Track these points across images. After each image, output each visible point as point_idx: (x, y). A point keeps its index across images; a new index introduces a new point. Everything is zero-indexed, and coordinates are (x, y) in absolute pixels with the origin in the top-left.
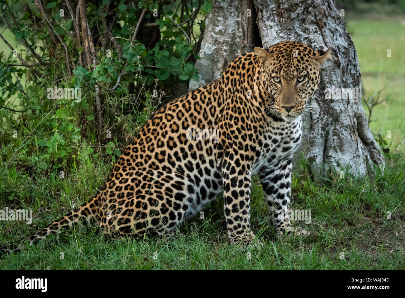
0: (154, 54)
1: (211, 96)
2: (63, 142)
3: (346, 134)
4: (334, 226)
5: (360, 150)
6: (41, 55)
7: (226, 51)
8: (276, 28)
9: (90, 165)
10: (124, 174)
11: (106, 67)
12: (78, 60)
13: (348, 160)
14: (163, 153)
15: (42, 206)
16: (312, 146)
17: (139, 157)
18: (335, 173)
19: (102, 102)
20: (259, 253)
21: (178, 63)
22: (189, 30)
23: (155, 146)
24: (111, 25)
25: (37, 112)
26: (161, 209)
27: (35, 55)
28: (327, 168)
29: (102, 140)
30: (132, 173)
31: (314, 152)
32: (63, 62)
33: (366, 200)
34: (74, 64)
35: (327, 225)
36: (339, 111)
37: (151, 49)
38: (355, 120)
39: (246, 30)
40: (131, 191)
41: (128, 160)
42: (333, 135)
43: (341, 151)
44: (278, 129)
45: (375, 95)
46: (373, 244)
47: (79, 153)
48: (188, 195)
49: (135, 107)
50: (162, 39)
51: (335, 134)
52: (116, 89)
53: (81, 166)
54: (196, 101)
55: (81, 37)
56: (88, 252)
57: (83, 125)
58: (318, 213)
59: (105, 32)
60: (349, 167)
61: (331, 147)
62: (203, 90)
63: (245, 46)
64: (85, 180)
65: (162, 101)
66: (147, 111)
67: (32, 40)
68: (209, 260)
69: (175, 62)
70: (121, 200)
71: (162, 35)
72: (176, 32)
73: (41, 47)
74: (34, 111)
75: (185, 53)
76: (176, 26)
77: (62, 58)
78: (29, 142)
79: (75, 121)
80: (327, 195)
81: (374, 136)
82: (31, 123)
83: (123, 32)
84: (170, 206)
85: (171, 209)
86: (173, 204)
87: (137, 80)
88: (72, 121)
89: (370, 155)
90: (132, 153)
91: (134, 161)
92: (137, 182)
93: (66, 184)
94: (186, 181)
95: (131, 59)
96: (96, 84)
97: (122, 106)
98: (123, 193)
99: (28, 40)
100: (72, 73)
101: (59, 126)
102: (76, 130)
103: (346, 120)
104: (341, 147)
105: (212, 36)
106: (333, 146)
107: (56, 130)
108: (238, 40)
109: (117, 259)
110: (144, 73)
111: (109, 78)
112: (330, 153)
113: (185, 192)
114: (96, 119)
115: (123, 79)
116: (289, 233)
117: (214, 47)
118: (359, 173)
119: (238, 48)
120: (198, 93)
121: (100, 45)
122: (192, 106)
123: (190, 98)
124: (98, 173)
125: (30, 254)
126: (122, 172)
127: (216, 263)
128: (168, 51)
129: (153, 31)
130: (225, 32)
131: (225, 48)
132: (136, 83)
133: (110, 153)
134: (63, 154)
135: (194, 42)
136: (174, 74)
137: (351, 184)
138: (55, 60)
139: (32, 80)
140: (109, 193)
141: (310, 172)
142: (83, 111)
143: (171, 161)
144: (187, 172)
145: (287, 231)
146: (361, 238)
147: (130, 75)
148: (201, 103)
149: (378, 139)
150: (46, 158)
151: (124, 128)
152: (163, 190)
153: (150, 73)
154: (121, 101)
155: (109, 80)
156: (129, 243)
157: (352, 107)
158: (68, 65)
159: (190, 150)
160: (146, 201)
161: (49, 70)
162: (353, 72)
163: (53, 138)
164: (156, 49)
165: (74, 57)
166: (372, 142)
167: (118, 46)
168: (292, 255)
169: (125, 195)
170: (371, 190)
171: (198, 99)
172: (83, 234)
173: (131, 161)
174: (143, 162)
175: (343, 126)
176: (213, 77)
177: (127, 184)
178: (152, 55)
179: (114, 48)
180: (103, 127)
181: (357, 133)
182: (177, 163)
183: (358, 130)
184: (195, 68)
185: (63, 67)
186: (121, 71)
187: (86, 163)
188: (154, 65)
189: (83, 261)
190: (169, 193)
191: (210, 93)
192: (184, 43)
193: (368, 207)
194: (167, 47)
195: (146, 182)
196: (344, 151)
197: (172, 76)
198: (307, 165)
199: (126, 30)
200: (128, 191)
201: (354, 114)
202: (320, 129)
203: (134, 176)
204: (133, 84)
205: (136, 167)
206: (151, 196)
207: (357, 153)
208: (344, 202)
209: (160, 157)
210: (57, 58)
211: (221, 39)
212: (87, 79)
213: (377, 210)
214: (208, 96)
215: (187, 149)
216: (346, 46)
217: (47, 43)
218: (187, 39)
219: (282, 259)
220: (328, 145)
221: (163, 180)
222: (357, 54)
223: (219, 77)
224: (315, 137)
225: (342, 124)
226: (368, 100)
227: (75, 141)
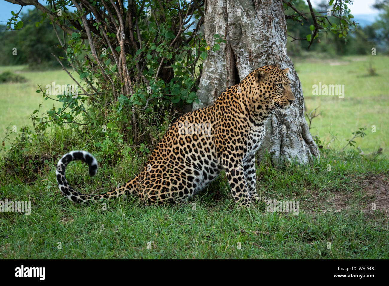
0: (170, 86)
1: (206, 115)
2: (112, 144)
3: (294, 137)
4: (288, 196)
5: (304, 147)
6: (97, 88)
7: (216, 84)
8: (249, 69)
9: (129, 159)
10: (156, 162)
11: (139, 95)
12: (120, 90)
13: (296, 153)
14: (177, 148)
15: (98, 186)
16: (273, 145)
17: (164, 150)
18: (288, 162)
19: (136, 118)
20: (239, 214)
21: (186, 92)
22: (192, 70)
23: (172, 143)
24: (142, 68)
25: (95, 125)
26: (179, 187)
27: (93, 88)
28: (282, 159)
29: (136, 142)
30: (161, 162)
31: (274, 148)
32: (111, 92)
33: (308, 179)
34: (118, 94)
35: (283, 196)
36: (290, 122)
37: (168, 83)
38: (300, 127)
39: (229, 70)
40: (160, 174)
41: (158, 153)
42: (286, 138)
43: (291, 147)
44: (256, 131)
45: (313, 111)
46: (312, 207)
47: (122, 151)
48: (195, 177)
49: (158, 121)
50: (175, 76)
51: (287, 137)
52: (145, 109)
53: (123, 159)
54: (196, 117)
55: (122, 76)
56: (128, 215)
57: (124, 133)
58: (277, 188)
59: (138, 72)
60: (297, 158)
61: (285, 145)
62: (201, 111)
63: (228, 81)
64: (126, 168)
65: (175, 116)
66: (165, 123)
67: (91, 78)
68: (207, 219)
69: (183, 91)
70: (153, 179)
71: (175, 74)
72: (184, 72)
73: (97, 83)
74: (92, 124)
75: (190, 85)
76: (184, 68)
77: (110, 90)
78: (89, 144)
79: (119, 131)
80: (283, 176)
81: (313, 138)
82: (91, 132)
83: (149, 72)
84: (185, 185)
85: (186, 186)
86: (186, 183)
87: (159, 103)
88: (117, 130)
89: (310, 150)
90: (159, 148)
91: (161, 153)
92: (163, 168)
93: (114, 171)
94: (192, 168)
95: (155, 90)
96: (133, 106)
97: (150, 120)
98: (155, 175)
99: (88, 78)
100: (117, 99)
101: (108, 134)
102: (120, 136)
103: (294, 128)
104: (291, 145)
105: (207, 74)
106: (286, 144)
107: (107, 136)
108: (224, 76)
109: (147, 219)
110: (164, 99)
111: (141, 102)
112: (285, 149)
113: (193, 175)
114: (133, 129)
115: (150, 103)
116: (258, 201)
117: (209, 81)
118: (303, 162)
119: (224, 82)
120: (198, 112)
121: (135, 81)
122: (194, 119)
123: (193, 115)
124: (135, 163)
125: (91, 216)
126: (155, 161)
127: (212, 221)
128: (179, 84)
129: (169, 71)
130: (216, 71)
131: (216, 82)
132: (158, 105)
133: (142, 150)
134: (112, 151)
135: (196, 78)
136: (183, 99)
137: (298, 169)
138: (106, 91)
139: (91, 104)
140: (145, 174)
141: (272, 161)
142: (124, 124)
143: (183, 153)
144: (192, 161)
145: (257, 200)
146: (305, 204)
147: (154, 100)
148: (199, 119)
149: (315, 139)
150: (101, 154)
151: (151, 134)
152: (180, 174)
153: (167, 99)
154: (149, 117)
155: (141, 104)
156: (155, 209)
157: (298, 119)
158: (114, 94)
159: (193, 147)
160: (169, 181)
161: (102, 97)
162: (299, 96)
163: (105, 141)
164: (171, 83)
165: (118, 89)
166: (312, 142)
167: (146, 81)
168: (260, 215)
169: (156, 176)
170: (311, 173)
171: (198, 116)
172: (125, 203)
173: (160, 154)
174: (167, 154)
175: (292, 131)
176: (208, 101)
177: (157, 169)
178: (168, 87)
179: (144, 83)
180: (137, 134)
181: (301, 136)
182: (186, 155)
183: (302, 134)
184: (197, 95)
185: (111, 95)
186: (148, 98)
187: (127, 157)
188: (170, 93)
189: (125, 221)
190: (184, 176)
191: (205, 114)
192: (189, 79)
193: (309, 184)
194: (178, 82)
195: (169, 168)
196: (293, 148)
197: (181, 100)
198: (270, 157)
199: (152, 71)
200: (158, 173)
201: (299, 123)
202: (278, 133)
203: (162, 164)
204: (157, 106)
205: (162, 158)
206: (173, 178)
207: (302, 149)
208: (294, 180)
209: (176, 151)
210: (107, 90)
211: (213, 77)
212: (127, 103)
213: (315, 185)
214: (204, 115)
215: (191, 147)
216: (294, 80)
217: (101, 80)
218: (191, 76)
219: (254, 218)
220: (283, 144)
221: (179, 167)
222: (301, 85)
223: (212, 100)
224: (274, 139)
225: (292, 130)
226: (309, 114)
227: (119, 143)
